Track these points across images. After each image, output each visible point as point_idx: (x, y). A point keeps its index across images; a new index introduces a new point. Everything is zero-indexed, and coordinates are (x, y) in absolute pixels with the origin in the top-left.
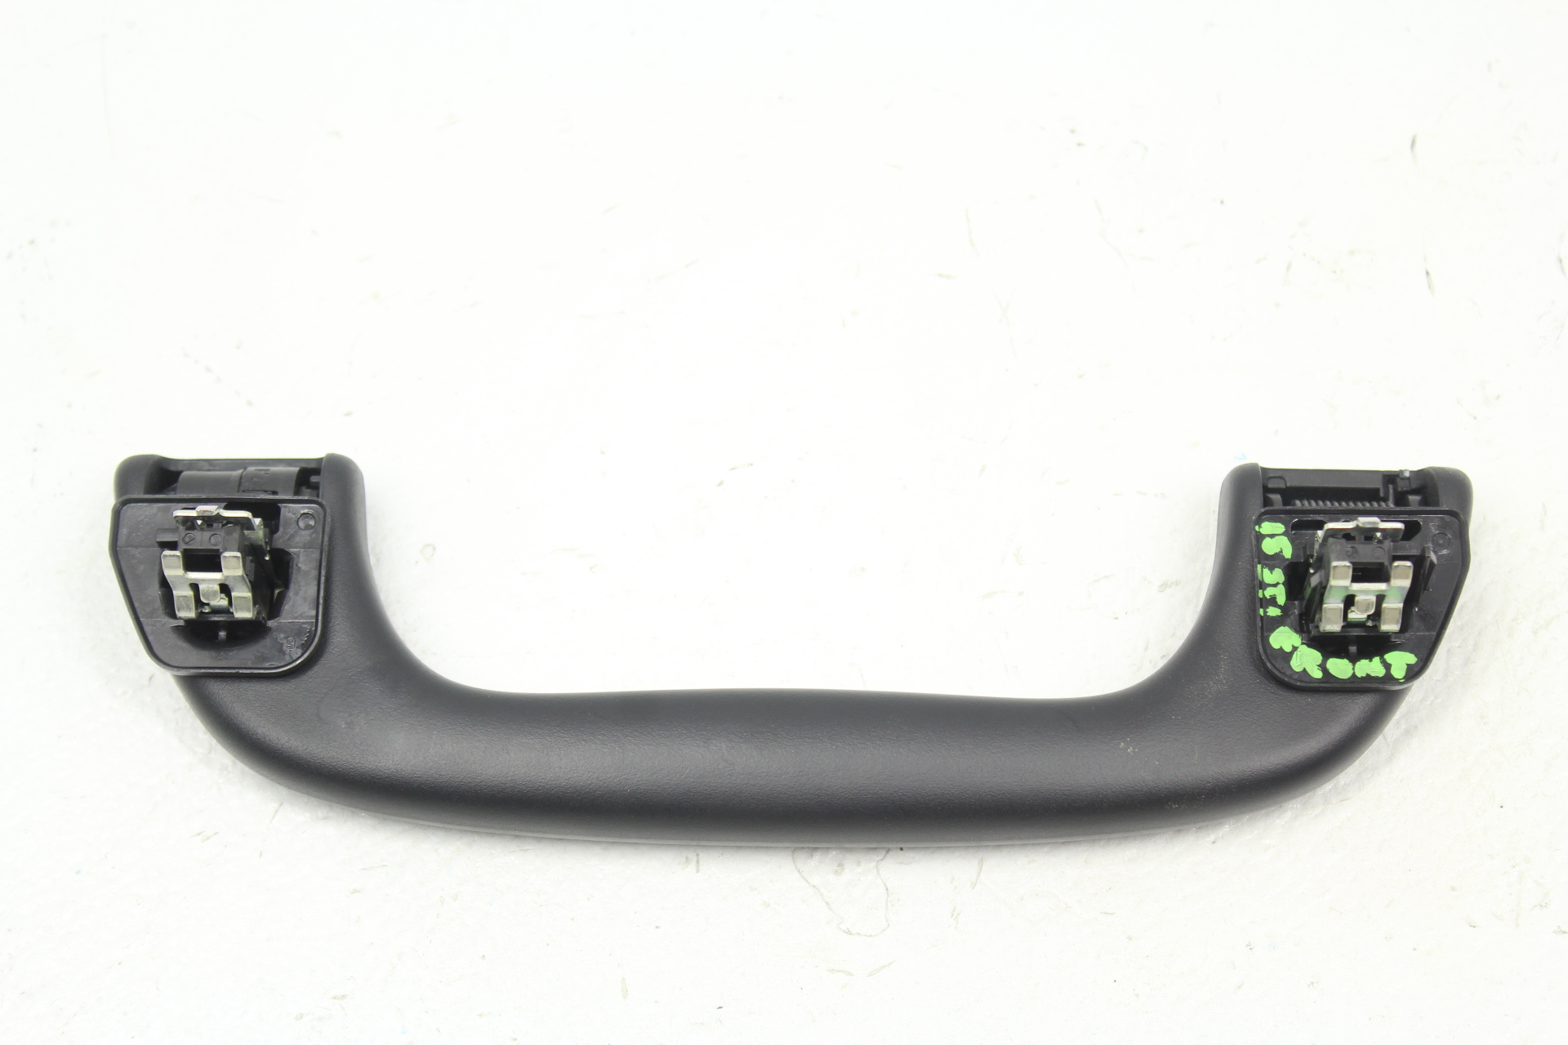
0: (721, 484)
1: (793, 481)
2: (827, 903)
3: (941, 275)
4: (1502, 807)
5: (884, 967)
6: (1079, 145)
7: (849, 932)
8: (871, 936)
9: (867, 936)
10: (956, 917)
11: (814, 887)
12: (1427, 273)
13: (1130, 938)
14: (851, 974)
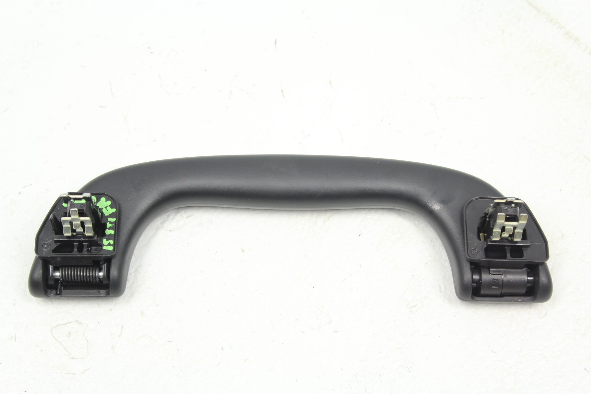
0: (20, 193)
1: (47, 190)
2: (65, 348)
3: (101, 107)
4: (313, 288)
5: (87, 370)
6: (152, 53)
7: (73, 358)
8: (82, 359)
9: (80, 359)
10: (113, 349)
11: (60, 342)
12: (282, 91)
13: (178, 350)
14: (74, 374)
